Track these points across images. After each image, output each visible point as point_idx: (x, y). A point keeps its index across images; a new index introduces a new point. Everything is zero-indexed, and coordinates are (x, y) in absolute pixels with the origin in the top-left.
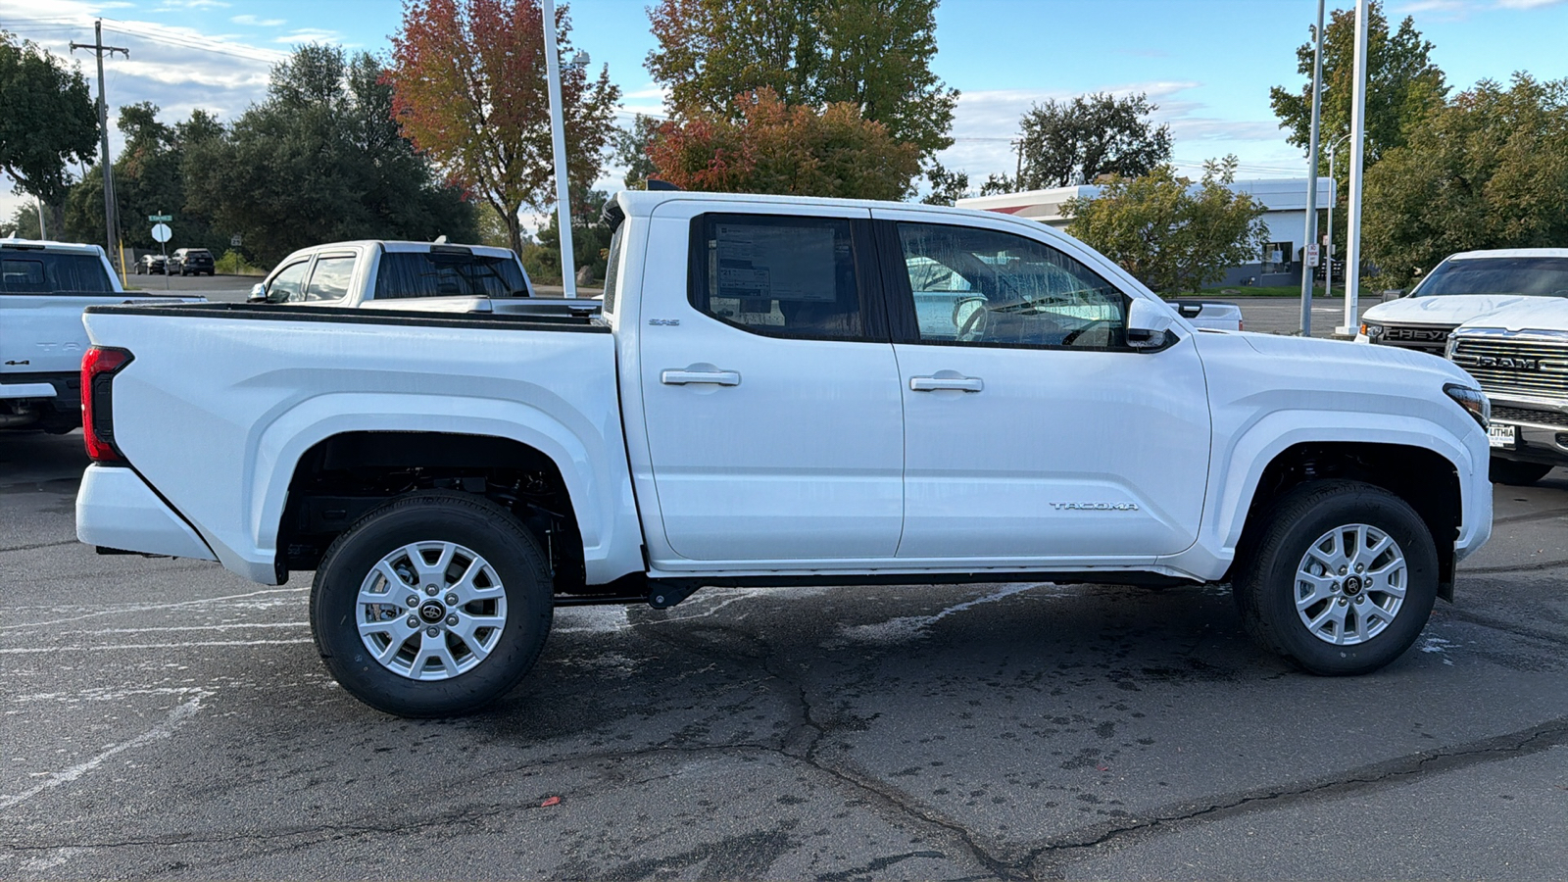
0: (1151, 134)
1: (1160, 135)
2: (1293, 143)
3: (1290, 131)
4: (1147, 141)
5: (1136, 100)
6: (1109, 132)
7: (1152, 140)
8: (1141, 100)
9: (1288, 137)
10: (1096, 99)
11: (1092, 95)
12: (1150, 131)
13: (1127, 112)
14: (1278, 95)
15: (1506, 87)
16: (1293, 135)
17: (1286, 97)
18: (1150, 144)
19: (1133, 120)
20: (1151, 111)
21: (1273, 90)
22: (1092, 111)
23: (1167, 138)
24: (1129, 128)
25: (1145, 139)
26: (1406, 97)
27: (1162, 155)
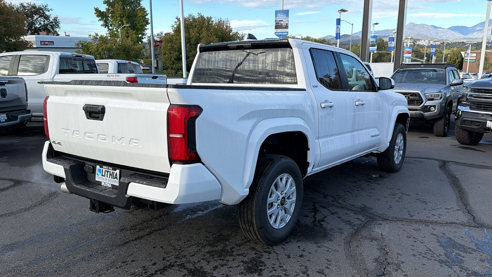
0: (52, 19)
1: (55, 19)
2: (103, 26)
3: (102, 22)
4: (51, 21)
5: (44, 6)
6: (35, 17)
7: (52, 21)
8: (46, 7)
9: (101, 24)
10: (28, 4)
11: (27, 3)
12: (51, 18)
13: (42, 10)
14: (97, 10)
15: (196, 17)
16: (103, 24)
17: (100, 11)
18: (52, 22)
19: (44, 13)
20: (50, 11)
21: (95, 9)
22: (27, 8)
23: (58, 21)
24: (43, 16)
25: (50, 20)
26: (137, 15)
27: (57, 27)
